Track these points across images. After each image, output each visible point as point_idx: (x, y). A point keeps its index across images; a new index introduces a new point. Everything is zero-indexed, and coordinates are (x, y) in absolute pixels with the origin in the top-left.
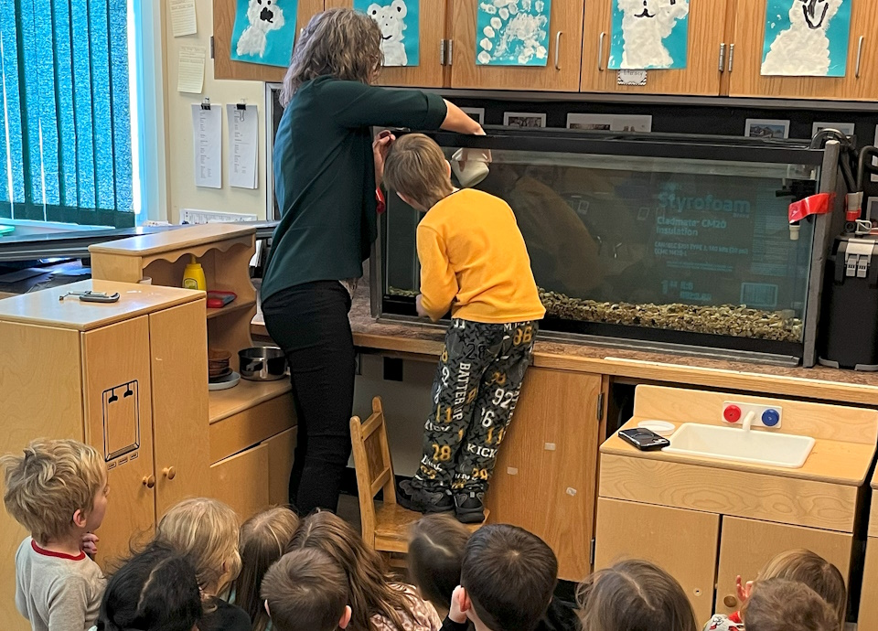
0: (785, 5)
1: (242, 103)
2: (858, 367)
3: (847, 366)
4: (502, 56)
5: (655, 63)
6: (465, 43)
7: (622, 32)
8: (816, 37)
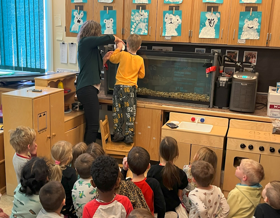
0: (204, 21)
1: (72, 43)
2: (223, 108)
3: (220, 108)
4: (137, 32)
5: (174, 35)
6: (128, 29)
7: (165, 27)
8: (212, 29)
